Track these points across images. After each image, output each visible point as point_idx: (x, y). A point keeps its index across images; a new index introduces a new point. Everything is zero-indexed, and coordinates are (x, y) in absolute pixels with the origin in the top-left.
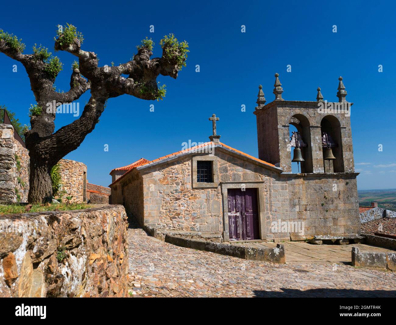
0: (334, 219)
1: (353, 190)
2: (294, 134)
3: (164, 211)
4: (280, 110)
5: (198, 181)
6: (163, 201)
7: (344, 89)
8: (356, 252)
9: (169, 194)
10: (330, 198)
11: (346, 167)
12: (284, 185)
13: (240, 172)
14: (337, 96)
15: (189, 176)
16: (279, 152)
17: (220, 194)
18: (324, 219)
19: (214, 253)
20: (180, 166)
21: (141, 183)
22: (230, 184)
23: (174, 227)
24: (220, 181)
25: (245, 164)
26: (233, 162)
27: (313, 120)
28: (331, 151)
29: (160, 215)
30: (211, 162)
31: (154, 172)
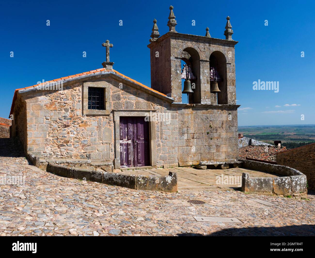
0: (217, 146)
2: (185, 66)
3: (51, 138)
4: (173, 42)
5: (89, 108)
6: (49, 128)
7: (231, 28)
8: (246, 178)
9: (56, 121)
10: (214, 127)
11: (230, 99)
12: (175, 114)
13: (132, 100)
14: (224, 34)
16: (171, 83)
17: (112, 122)
18: (209, 146)
19: (100, 183)
20: (70, 92)
22: (122, 112)
23: (62, 155)
24: (113, 109)
25: (138, 92)
26: (126, 90)
27: (203, 54)
28: (217, 84)
29: (46, 142)
30: (104, 89)
31: (40, 97)
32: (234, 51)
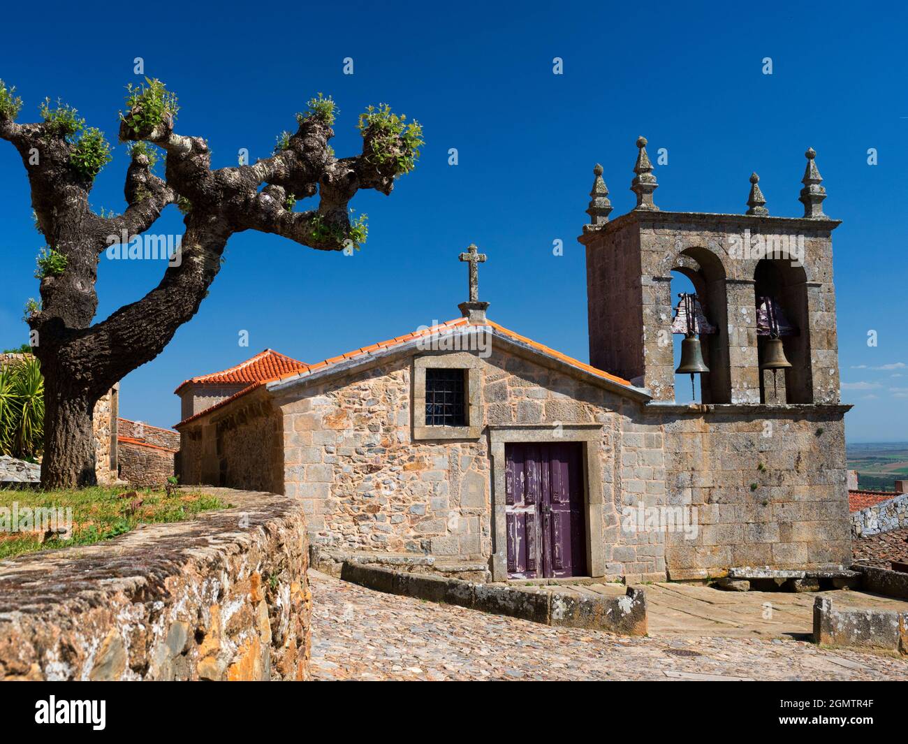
0: (782, 524)
1: (835, 450)
2: (683, 299)
3: (338, 500)
4: (647, 236)
5: (428, 421)
6: (334, 475)
7: (818, 182)
8: (824, 609)
9: (350, 457)
10: (772, 470)
11: (819, 388)
12: (655, 434)
13: (538, 399)
14: (800, 199)
15: (404, 407)
16: (643, 347)
17: (486, 457)
18: (757, 524)
19: (468, 608)
20: (381, 382)
21: (278, 426)
22: (512, 431)
23: (363, 543)
24: (487, 423)
25: (553, 378)
26: (521, 372)
27: (735, 264)
28: (780, 346)
29: (325, 510)
30: (463, 372)
31: (313, 398)
32: (831, 249)
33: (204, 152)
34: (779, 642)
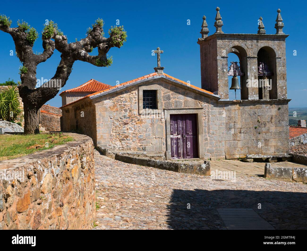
0: (266, 140)
1: (285, 115)
2: (232, 64)
3: (114, 134)
4: (219, 42)
5: (144, 108)
6: (113, 126)
7: (281, 21)
8: (268, 167)
9: (118, 120)
10: (262, 122)
12: (221, 110)
13: (181, 99)
15: (136, 103)
16: (218, 81)
18: (257, 140)
19: (154, 168)
20: (128, 95)
21: (94, 110)
22: (172, 110)
23: (123, 148)
24: (164, 108)
25: (186, 92)
26: (175, 90)
27: (251, 51)
29: (110, 137)
30: (155, 91)
31: (105, 101)
32: (285, 45)
33: (66, 40)
34: (253, 177)
